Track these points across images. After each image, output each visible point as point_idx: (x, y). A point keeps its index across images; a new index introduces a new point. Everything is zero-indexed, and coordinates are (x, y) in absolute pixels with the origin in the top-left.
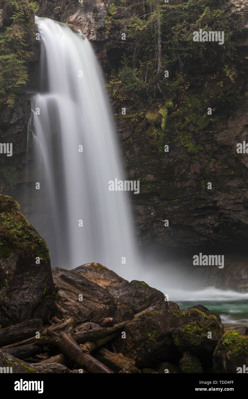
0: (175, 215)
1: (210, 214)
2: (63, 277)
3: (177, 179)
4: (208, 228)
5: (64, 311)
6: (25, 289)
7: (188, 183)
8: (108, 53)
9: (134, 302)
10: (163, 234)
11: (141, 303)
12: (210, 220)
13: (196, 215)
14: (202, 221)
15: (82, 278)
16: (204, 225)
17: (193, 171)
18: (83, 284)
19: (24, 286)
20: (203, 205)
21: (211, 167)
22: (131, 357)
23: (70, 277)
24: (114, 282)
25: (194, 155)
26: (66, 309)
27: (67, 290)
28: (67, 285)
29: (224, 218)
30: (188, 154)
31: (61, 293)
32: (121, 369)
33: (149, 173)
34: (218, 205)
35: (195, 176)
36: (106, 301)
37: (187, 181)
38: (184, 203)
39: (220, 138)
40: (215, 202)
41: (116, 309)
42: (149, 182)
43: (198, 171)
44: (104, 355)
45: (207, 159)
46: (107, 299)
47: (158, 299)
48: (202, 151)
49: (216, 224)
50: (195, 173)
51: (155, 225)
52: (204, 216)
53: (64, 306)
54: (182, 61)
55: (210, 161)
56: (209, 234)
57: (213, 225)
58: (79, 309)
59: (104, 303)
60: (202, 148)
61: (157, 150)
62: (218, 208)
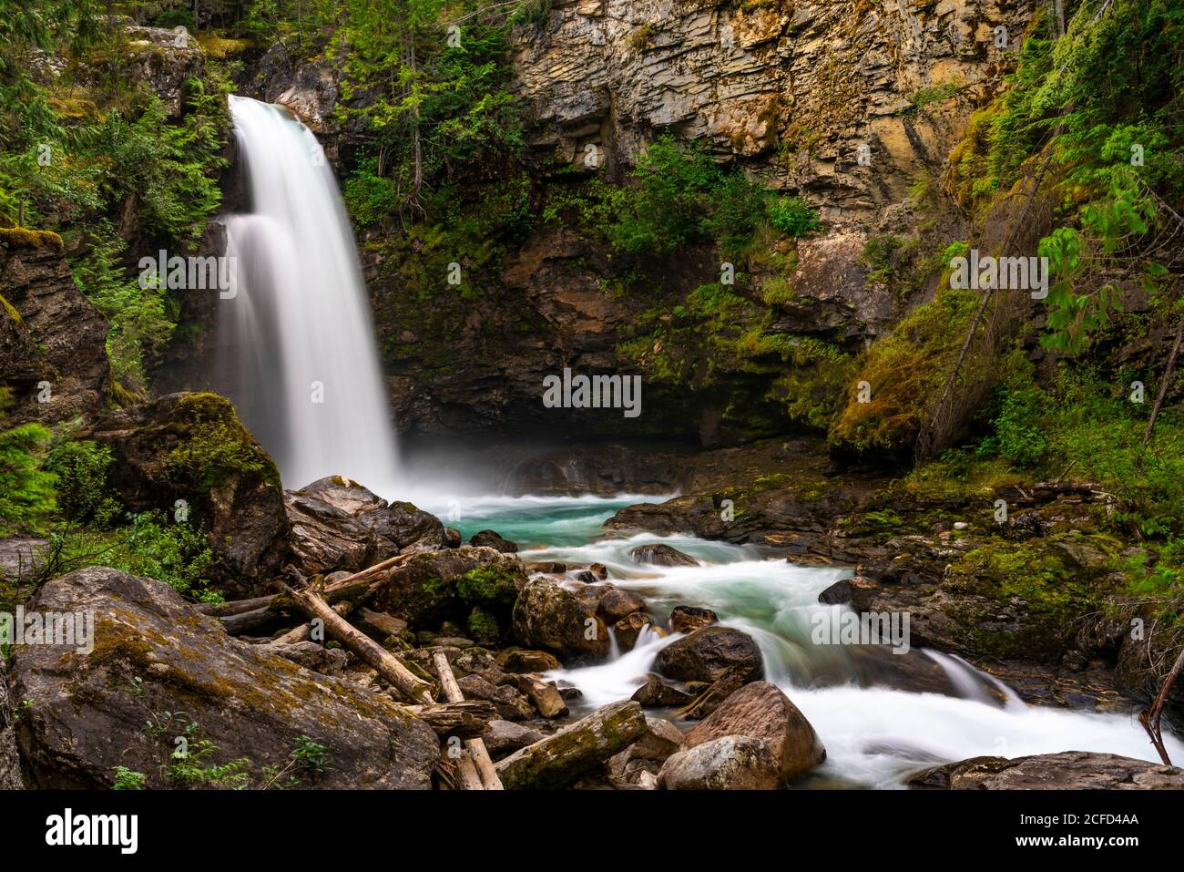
0: (445, 390)
1: (496, 387)
2: (298, 506)
3: (448, 338)
4: (493, 407)
5: (302, 554)
6: (248, 528)
7: (463, 342)
8: (340, 152)
9: (398, 533)
10: (428, 417)
11: (407, 534)
12: (496, 395)
13: (476, 388)
14: (484, 398)
15: (324, 504)
16: (487, 403)
17: (469, 326)
18: (327, 514)
19: (246, 525)
20: (486, 375)
21: (496, 319)
22: (400, 617)
23: (308, 505)
24: (368, 503)
25: (471, 302)
26: (306, 552)
27: (306, 524)
28: (304, 517)
29: (516, 392)
30: (462, 300)
31: (298, 530)
32: (389, 635)
33: (406, 330)
34: (506, 374)
35: (473, 332)
36: (361, 537)
37: (461, 339)
38: (458, 372)
39: (509, 277)
40: (503, 370)
41: (376, 548)
42: (407, 343)
43: (476, 325)
44: (364, 618)
45: (490, 308)
46: (363, 534)
47: (430, 528)
48: (482, 296)
49: (505, 402)
50: (473, 328)
51: (416, 404)
52: (487, 391)
53: (305, 549)
54: (452, 165)
55: (495, 310)
56: (495, 415)
57: (501, 402)
58: (324, 551)
59: (359, 541)
60: (482, 293)
61: (417, 295)
62: (507, 379)
